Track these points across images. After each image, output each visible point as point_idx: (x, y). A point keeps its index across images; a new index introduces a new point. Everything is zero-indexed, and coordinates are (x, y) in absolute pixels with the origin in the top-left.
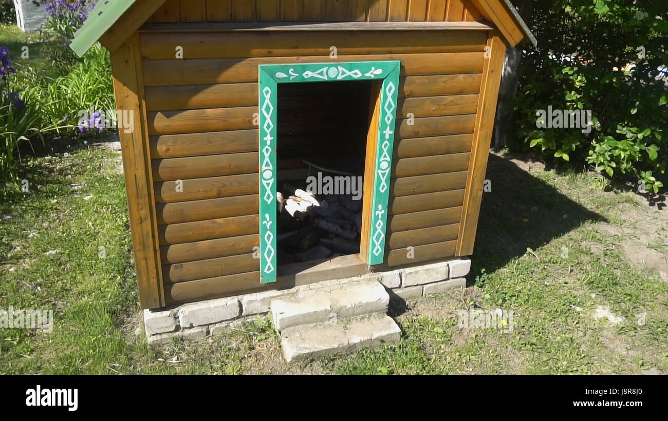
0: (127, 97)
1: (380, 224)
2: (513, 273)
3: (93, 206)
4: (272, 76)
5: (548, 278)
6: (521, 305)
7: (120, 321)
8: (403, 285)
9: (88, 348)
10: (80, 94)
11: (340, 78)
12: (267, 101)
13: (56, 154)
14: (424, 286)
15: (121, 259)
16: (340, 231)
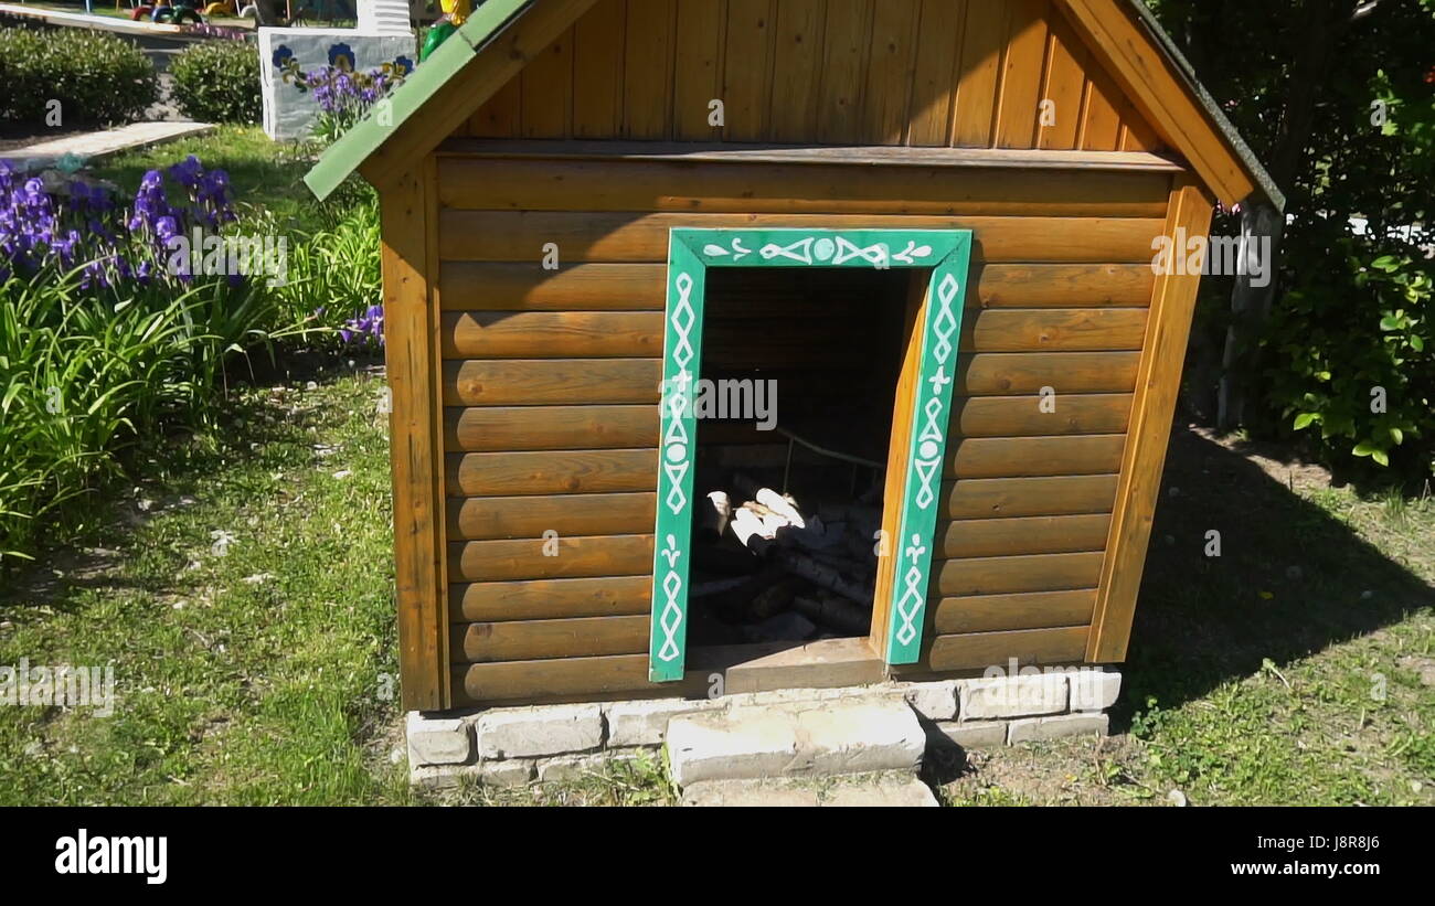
0: (405, 279)
1: (914, 576)
2: (1223, 712)
3: (349, 492)
4: (697, 250)
5: (1307, 732)
6: (1233, 788)
7: (365, 730)
8: (963, 716)
9: (295, 779)
10: (353, 268)
11: (838, 261)
12: (684, 302)
13: (294, 383)
14: (1011, 722)
15: (384, 604)
16: (840, 585)
